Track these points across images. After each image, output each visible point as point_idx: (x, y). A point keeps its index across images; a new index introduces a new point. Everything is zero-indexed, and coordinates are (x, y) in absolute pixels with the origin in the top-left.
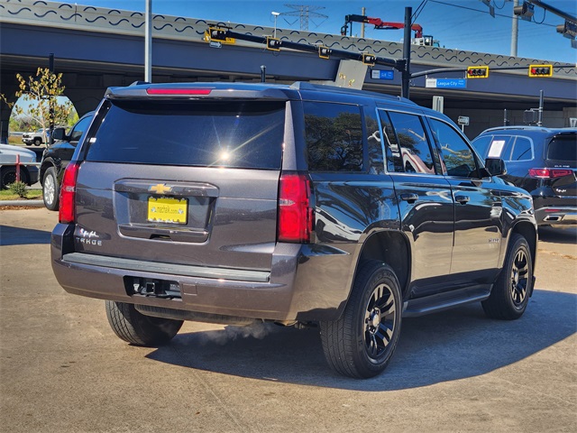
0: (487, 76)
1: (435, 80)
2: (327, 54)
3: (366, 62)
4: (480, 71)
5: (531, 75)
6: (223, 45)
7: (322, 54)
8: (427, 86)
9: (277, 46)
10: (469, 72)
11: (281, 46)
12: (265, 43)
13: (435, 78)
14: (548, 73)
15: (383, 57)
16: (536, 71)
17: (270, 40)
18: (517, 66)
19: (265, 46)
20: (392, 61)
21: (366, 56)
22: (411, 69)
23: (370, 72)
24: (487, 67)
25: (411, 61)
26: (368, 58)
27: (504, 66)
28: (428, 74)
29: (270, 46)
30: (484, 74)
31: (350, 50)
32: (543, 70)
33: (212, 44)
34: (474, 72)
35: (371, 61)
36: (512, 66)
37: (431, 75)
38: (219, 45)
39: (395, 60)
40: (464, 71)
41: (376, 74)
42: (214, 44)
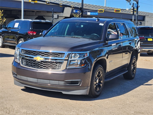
0: (103, 12)
1: (90, 13)
2: (62, 5)
3: (72, 8)
4: (101, 11)
5: (115, 12)
6: (34, 3)
7: (61, 6)
8: (88, 14)
9: (49, 3)
10: (99, 11)
11: (50, 3)
12: (46, 2)
13: (90, 12)
14: (119, 11)
15: (76, 7)
16: (116, 11)
17: (47, 2)
18: (110, 9)
19: (46, 3)
20: (79, 8)
21: (72, 6)
22: (83, 10)
23: (72, 10)
24: (103, 10)
25: (84, 8)
26: (72, 7)
27: (107, 9)
28: (88, 11)
29: (47, 3)
30: (103, 11)
31: (67, 5)
32: (118, 11)
33: (31, 2)
34: (100, 11)
35: (73, 8)
36: (108, 9)
37: (89, 11)
38: (33, 3)
39: (79, 7)
40: (97, 10)
41: (74, 11)
42: (32, 2)
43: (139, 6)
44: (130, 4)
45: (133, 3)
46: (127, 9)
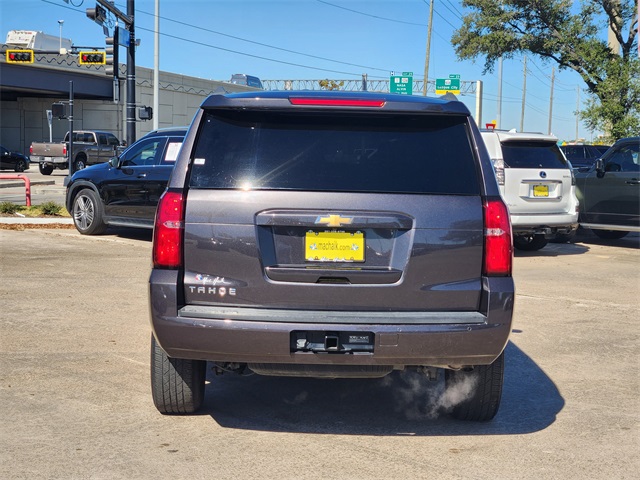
5: (9, 61)
14: (29, 59)
16: (15, 57)
43: (139, 40)
44: (106, 31)
45: (117, 29)
46: (63, 51)
